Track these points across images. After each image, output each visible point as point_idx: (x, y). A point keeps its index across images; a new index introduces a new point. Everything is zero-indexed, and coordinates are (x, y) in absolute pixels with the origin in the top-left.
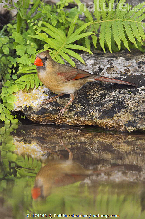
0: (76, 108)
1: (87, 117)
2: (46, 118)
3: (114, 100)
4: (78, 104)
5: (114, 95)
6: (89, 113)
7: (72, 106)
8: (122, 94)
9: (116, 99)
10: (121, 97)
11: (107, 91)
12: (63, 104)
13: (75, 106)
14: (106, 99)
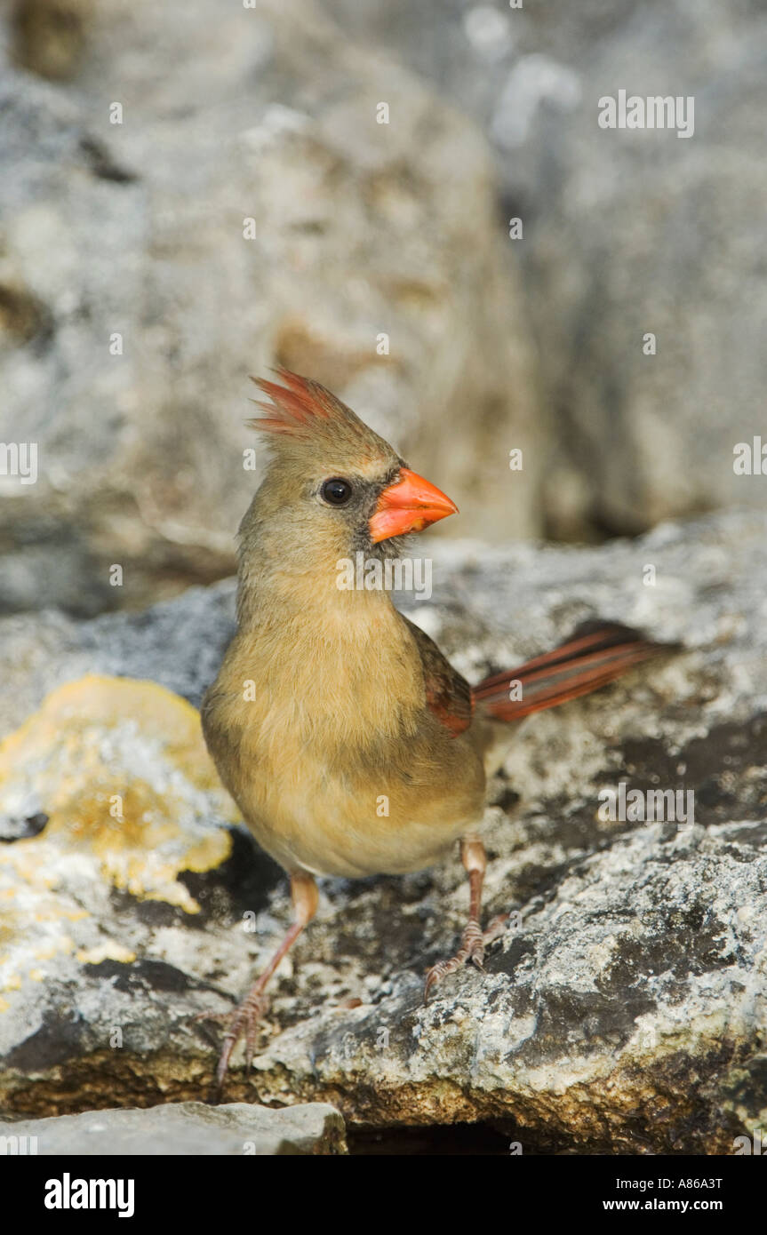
0: (325, 997)
1: (415, 1060)
2: (88, 1088)
3: (625, 912)
4: (337, 966)
5: (625, 873)
6: (436, 1025)
7: (288, 987)
8: (683, 855)
9: (642, 901)
10: (682, 877)
11: (565, 849)
12: (216, 975)
13: (315, 983)
14: (565, 907)
